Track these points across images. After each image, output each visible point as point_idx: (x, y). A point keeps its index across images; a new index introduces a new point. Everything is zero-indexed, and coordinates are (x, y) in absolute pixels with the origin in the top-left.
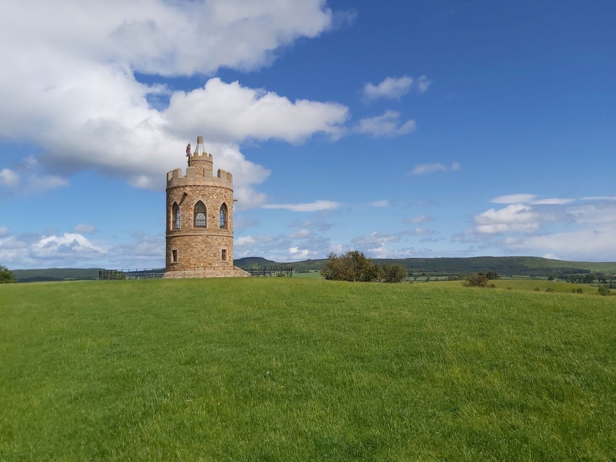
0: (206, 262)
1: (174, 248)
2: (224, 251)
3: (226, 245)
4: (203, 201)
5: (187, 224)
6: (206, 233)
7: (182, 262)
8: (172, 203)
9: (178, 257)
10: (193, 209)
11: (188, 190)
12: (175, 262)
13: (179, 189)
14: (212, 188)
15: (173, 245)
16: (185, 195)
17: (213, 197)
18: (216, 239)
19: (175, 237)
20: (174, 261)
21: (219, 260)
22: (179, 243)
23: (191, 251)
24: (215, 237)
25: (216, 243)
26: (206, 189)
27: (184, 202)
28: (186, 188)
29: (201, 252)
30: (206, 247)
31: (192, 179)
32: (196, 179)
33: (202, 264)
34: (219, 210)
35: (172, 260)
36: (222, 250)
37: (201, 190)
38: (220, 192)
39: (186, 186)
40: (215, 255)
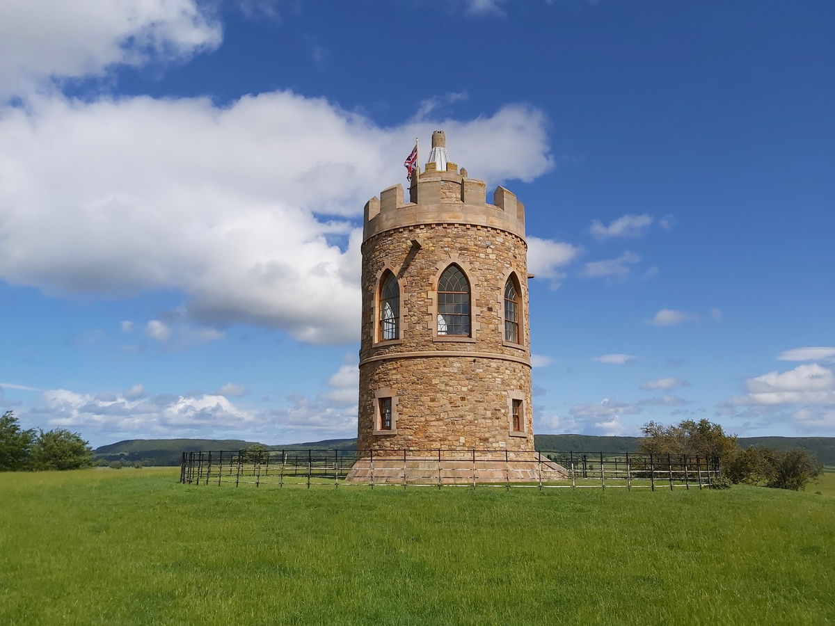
0: (472, 434)
1: (384, 392)
2: (517, 403)
3: (521, 388)
4: (462, 266)
5: (419, 327)
6: (470, 350)
7: (407, 432)
8: (379, 275)
9: (395, 416)
10: (436, 286)
11: (422, 235)
12: (387, 432)
13: (396, 236)
14: (483, 232)
15: (381, 385)
16: (416, 247)
17: (487, 255)
18: (498, 368)
19: (385, 361)
20: (383, 427)
21: (506, 428)
22: (399, 376)
23: (433, 400)
24: (494, 364)
25: (499, 381)
26: (469, 232)
27: (412, 269)
28: (418, 231)
29: (459, 403)
30: (472, 391)
31: (432, 207)
32: (442, 209)
33: (462, 440)
34: (503, 290)
35: (378, 426)
36: (513, 400)
37: (457, 236)
38: (503, 244)
39: (417, 226)
40: (495, 414)
